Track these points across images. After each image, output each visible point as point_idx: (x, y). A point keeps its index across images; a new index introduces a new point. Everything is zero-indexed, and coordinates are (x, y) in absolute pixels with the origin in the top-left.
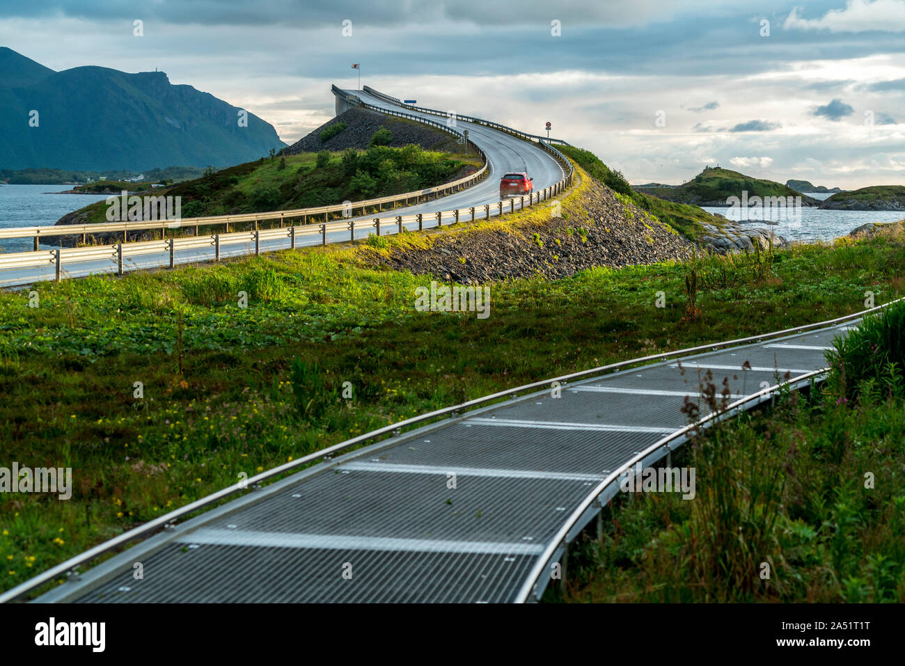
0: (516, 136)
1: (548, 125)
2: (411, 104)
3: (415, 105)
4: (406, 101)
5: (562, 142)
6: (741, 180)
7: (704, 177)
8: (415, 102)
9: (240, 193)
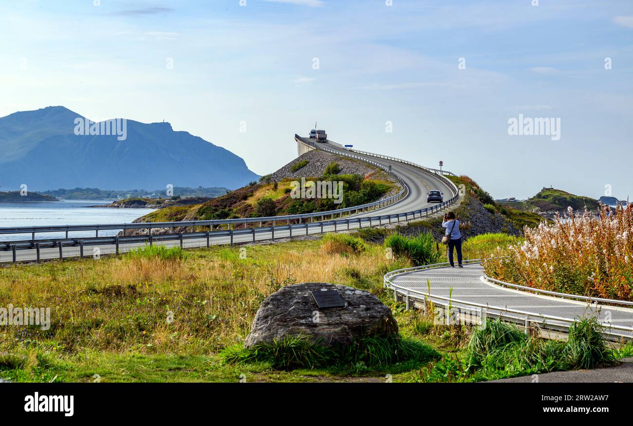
0: (421, 168)
1: (441, 163)
2: (350, 148)
3: (352, 148)
4: (346, 146)
5: (450, 173)
6: (568, 197)
7: (543, 195)
8: (352, 146)
9: (250, 206)
